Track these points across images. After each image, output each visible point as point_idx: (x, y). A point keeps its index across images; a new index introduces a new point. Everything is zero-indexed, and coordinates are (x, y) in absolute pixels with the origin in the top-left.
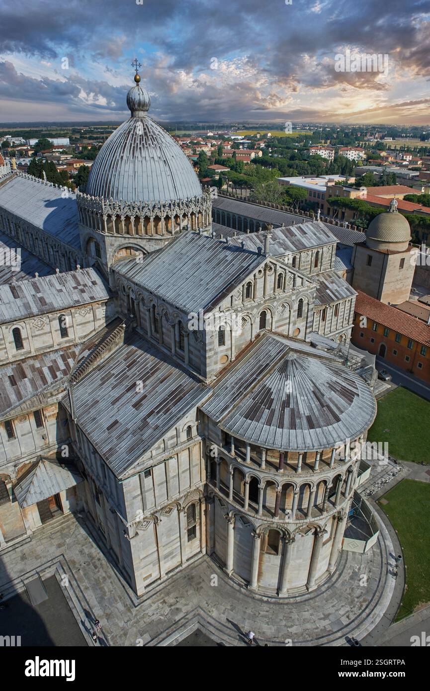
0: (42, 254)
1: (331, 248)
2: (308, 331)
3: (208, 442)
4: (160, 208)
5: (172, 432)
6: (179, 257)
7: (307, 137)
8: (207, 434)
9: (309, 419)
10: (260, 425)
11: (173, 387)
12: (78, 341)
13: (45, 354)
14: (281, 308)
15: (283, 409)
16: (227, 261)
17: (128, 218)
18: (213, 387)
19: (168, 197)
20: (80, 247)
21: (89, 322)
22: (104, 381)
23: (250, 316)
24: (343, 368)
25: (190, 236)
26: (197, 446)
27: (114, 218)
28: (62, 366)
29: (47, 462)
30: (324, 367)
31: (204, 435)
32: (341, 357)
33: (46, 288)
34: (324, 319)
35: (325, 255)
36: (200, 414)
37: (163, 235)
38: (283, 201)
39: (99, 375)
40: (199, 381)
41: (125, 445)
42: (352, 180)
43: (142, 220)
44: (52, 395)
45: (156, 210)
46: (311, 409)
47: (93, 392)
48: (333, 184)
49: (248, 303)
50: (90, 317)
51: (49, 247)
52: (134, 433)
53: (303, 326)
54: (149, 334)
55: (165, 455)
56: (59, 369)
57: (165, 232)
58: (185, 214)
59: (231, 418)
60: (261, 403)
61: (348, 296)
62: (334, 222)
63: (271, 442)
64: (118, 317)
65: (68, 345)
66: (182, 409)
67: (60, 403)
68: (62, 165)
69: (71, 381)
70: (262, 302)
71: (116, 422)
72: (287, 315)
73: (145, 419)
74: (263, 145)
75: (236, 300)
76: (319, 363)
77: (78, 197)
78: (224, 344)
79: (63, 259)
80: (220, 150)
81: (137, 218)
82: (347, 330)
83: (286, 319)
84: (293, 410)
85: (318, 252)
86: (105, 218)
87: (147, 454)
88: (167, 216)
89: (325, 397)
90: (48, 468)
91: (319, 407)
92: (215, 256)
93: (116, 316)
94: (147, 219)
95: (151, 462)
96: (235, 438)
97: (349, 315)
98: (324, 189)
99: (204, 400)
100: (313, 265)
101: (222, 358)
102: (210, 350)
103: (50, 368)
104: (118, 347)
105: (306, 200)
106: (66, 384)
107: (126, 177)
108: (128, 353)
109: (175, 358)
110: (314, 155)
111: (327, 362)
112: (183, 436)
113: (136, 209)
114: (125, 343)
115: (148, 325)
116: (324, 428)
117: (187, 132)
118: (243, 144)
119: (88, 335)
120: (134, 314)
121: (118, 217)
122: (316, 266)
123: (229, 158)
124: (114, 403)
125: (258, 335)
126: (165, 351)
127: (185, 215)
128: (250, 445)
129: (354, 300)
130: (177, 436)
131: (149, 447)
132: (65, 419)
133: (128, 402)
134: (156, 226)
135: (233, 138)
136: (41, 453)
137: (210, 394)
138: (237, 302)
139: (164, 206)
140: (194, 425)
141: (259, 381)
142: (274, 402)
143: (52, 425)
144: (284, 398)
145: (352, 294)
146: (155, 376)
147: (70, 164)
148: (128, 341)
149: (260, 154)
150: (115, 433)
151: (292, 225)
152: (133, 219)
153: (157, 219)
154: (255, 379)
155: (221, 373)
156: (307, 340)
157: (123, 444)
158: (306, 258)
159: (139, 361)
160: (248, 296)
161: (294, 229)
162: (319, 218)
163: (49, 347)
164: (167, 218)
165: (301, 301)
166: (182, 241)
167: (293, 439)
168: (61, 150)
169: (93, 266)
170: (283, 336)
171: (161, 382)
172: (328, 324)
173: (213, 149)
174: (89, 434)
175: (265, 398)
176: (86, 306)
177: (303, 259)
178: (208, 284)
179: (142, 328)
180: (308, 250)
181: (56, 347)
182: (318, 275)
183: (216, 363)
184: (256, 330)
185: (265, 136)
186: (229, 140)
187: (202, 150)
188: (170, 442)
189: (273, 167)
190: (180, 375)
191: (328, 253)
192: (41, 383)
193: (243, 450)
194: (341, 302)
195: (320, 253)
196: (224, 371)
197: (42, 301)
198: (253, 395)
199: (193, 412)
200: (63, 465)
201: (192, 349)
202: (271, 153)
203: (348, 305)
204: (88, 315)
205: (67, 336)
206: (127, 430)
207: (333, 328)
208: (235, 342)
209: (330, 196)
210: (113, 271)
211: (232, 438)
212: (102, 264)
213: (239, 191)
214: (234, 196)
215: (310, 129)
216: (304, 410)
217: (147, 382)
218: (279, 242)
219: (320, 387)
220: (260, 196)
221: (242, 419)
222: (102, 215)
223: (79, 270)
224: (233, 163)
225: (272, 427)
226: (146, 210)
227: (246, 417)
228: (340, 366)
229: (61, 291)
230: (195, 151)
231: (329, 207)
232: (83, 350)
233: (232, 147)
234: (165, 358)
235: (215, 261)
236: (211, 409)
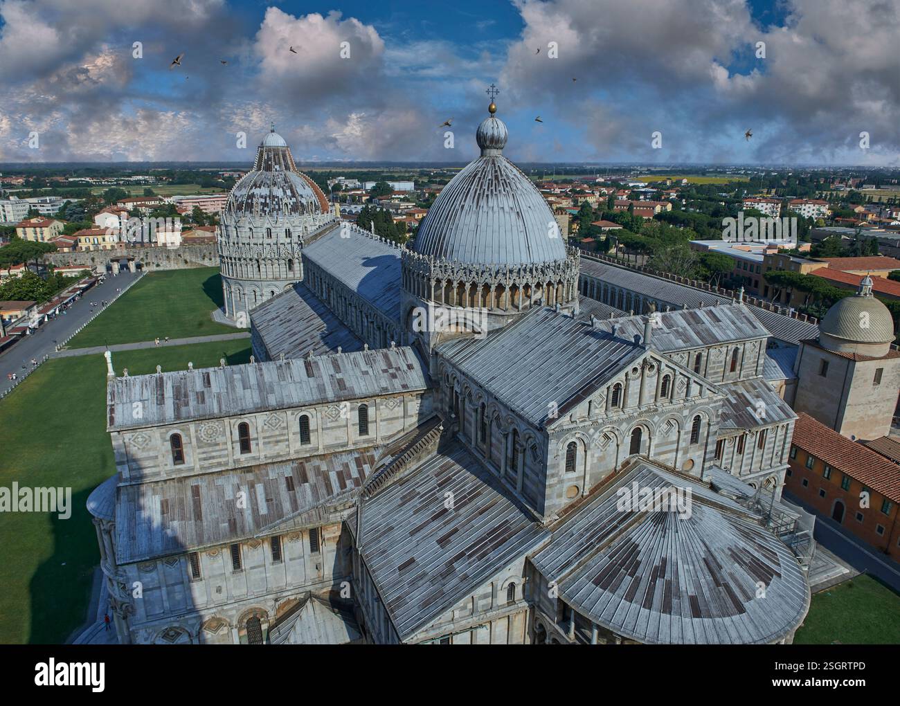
0: (355, 324)
1: (757, 345)
2: (707, 465)
3: (537, 612)
4: (505, 274)
5: (485, 588)
6: (526, 339)
7: (740, 185)
8: (537, 599)
9: (693, 600)
10: (615, 597)
11: (495, 523)
12: (380, 442)
13: (335, 454)
14: (664, 426)
15: (654, 580)
16: (589, 350)
17: (462, 285)
18: (553, 530)
19: (517, 261)
20: (399, 319)
21: (397, 418)
22: (405, 500)
23: (616, 433)
24: (761, 529)
25: (543, 313)
26: (521, 616)
27: (444, 284)
28: (355, 474)
29: (317, 603)
30: (725, 523)
31: (533, 600)
32: (758, 512)
33: (349, 367)
34: (740, 450)
35: (747, 354)
36: (529, 568)
37: (506, 310)
38: (697, 273)
39: (399, 492)
40: (534, 519)
41: (417, 596)
42: (806, 247)
43: (480, 289)
44: (336, 510)
45: (500, 276)
46: (698, 586)
47: (388, 513)
48: (776, 251)
49: (614, 414)
50: (399, 411)
51: (364, 316)
52: (432, 581)
53: (699, 457)
54: (473, 443)
55: (473, 621)
56: (350, 477)
57: (509, 306)
58: (538, 283)
59: (574, 580)
60: (621, 565)
61: (781, 420)
62: (772, 308)
63: (630, 627)
64: (436, 415)
65: (366, 445)
66: (504, 556)
67: (344, 523)
68: (401, 214)
69: (362, 495)
70: (635, 414)
71: (412, 561)
72: (675, 438)
73: (451, 562)
74: (673, 195)
75: (597, 408)
76: (719, 516)
77: (404, 254)
78: (574, 469)
79: (378, 333)
80: (611, 201)
81: (474, 286)
82: (778, 472)
83: (672, 443)
84: (669, 584)
85: (736, 350)
86: (433, 283)
87: (447, 615)
88: (514, 285)
89: (723, 570)
90: (318, 611)
91: (713, 585)
92: (573, 342)
93: (434, 414)
94: (487, 287)
95: (450, 628)
96: (575, 611)
97: (783, 449)
98: (761, 258)
99: (536, 548)
100: (729, 367)
101: (569, 489)
102: (553, 476)
103: (340, 474)
104: (430, 456)
105: (732, 274)
106: (356, 498)
107: (465, 231)
108: (442, 467)
109: (503, 481)
110: (750, 210)
111: (734, 516)
112: (502, 598)
113: (474, 274)
114: (439, 452)
115: (473, 430)
116: (718, 619)
117: (569, 177)
118: (645, 193)
119: (394, 435)
120: (457, 414)
121: (450, 282)
122: (733, 369)
123: (622, 212)
124: (412, 533)
125: (627, 463)
126: (492, 469)
127: (538, 285)
128: (598, 627)
129: (792, 426)
130: (493, 595)
131: (451, 604)
132: (347, 546)
133: (431, 535)
134: (498, 297)
135: (631, 185)
136: (311, 588)
137: (547, 540)
138: (597, 411)
139: (511, 272)
140: (520, 582)
141: (621, 532)
142: (641, 566)
143: (329, 552)
144: (657, 563)
145: (789, 417)
146: (473, 503)
147: (411, 215)
148: (443, 450)
149: (669, 207)
150: (409, 576)
151: (699, 308)
152: (468, 286)
153: (500, 288)
154: (616, 527)
155: (566, 511)
156: (705, 479)
157: (416, 593)
158: (718, 357)
159: (455, 480)
160: (615, 403)
161: (701, 313)
162: (741, 300)
163: (343, 446)
164: (514, 288)
165: (698, 419)
166: (531, 319)
167: (664, 629)
168: (402, 197)
169: (413, 345)
170: (667, 469)
171: (481, 513)
172: (747, 459)
173: (601, 199)
174: (374, 571)
175: (627, 558)
176: (396, 395)
177: (712, 358)
178: (558, 381)
179: (465, 434)
180: (721, 346)
181: (351, 447)
182: (735, 384)
183: (560, 496)
184: (625, 454)
185: (679, 182)
186: (625, 187)
187: (586, 201)
188: (481, 603)
189: (685, 226)
190: (508, 507)
191: (753, 352)
192: (325, 492)
193: (587, 632)
194: (770, 427)
195: (741, 351)
196: (572, 509)
197: (341, 383)
198: (610, 552)
199: (519, 563)
200: (336, 610)
201: (527, 470)
202: (684, 206)
203: (781, 432)
204: (396, 409)
205: (367, 434)
206: (425, 574)
207: (755, 466)
208: (591, 468)
209: (769, 269)
210: (437, 353)
211: (573, 611)
212: (424, 343)
213: (632, 257)
214: (623, 264)
215: (746, 174)
216: (686, 586)
217: (461, 511)
218: (677, 331)
219: (716, 554)
220: (661, 266)
221: (590, 585)
222: (429, 280)
223: (394, 349)
224: (628, 219)
225: (634, 605)
226: (486, 275)
227: (597, 583)
228: (755, 525)
229: (366, 373)
230: (576, 202)
231: (767, 285)
232: (385, 455)
233: (629, 197)
234: (491, 481)
235: (573, 351)
236: (545, 563)
